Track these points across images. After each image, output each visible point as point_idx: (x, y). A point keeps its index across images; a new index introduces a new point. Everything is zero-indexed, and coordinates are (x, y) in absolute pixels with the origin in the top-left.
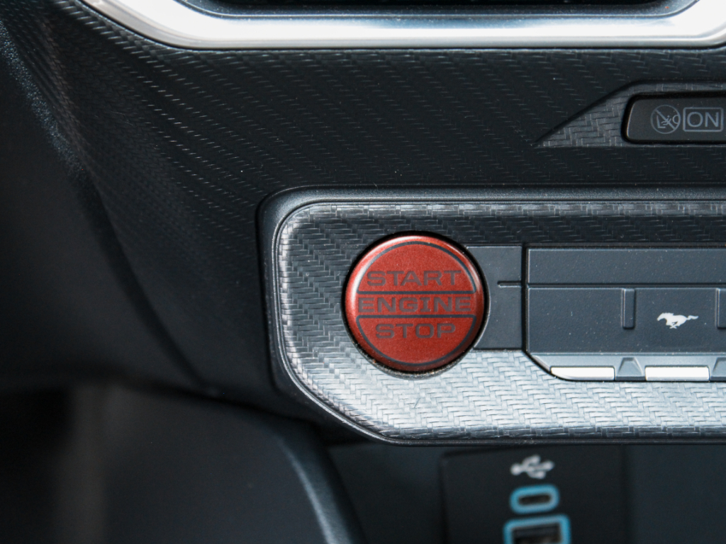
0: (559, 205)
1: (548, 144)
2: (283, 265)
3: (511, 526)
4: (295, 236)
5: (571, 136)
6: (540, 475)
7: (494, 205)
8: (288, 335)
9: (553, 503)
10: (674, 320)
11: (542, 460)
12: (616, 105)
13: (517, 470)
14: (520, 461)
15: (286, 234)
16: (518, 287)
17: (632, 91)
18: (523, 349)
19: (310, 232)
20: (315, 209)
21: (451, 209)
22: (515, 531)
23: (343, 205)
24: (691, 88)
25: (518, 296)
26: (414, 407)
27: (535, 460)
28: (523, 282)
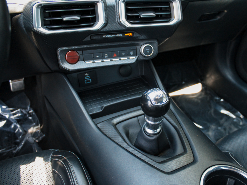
0: (85, 46)
1: (83, 41)
2: (59, 55)
3: (85, 81)
4: (60, 52)
5: (85, 40)
6: (87, 75)
7: (79, 47)
8: (60, 62)
9: (89, 78)
10: (97, 56)
11: (88, 74)
12: (89, 36)
13: (85, 75)
14: (85, 74)
15: (59, 52)
16: (82, 55)
17: (91, 35)
18: (83, 61)
19: (61, 51)
20: (61, 49)
21: (75, 48)
22: (86, 81)
23: (64, 48)
24: (96, 34)
25: (82, 56)
26: (74, 67)
27: (87, 74)
28: (83, 54)
